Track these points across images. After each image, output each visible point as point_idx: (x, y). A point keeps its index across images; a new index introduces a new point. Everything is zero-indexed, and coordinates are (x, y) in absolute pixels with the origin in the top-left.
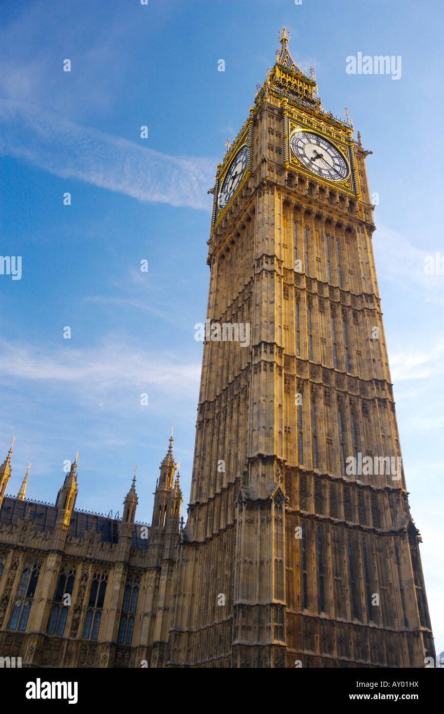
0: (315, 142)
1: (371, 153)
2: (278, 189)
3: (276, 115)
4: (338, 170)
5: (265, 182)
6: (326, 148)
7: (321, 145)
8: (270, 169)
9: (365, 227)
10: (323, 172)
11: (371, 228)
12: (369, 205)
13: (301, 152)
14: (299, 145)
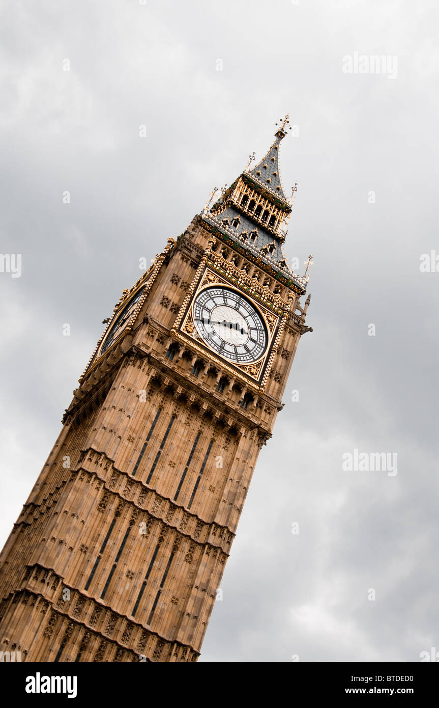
0: (233, 304)
1: (311, 330)
2: (149, 363)
3: (193, 259)
4: (250, 348)
5: (134, 351)
6: (246, 314)
7: (241, 309)
8: (150, 335)
9: (256, 433)
10: (227, 347)
11: (264, 435)
12: (277, 402)
13: (206, 316)
14: (207, 305)
